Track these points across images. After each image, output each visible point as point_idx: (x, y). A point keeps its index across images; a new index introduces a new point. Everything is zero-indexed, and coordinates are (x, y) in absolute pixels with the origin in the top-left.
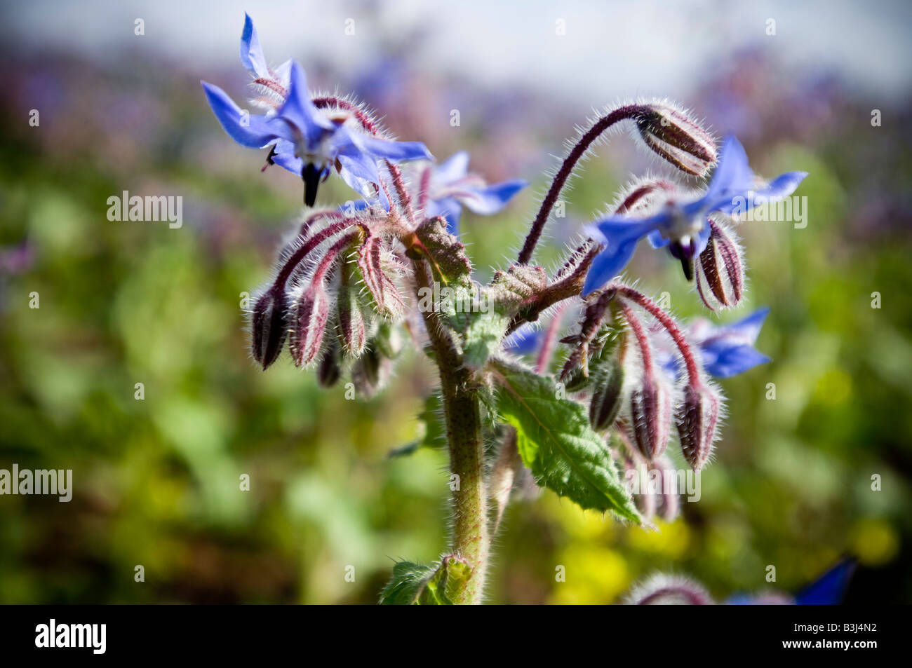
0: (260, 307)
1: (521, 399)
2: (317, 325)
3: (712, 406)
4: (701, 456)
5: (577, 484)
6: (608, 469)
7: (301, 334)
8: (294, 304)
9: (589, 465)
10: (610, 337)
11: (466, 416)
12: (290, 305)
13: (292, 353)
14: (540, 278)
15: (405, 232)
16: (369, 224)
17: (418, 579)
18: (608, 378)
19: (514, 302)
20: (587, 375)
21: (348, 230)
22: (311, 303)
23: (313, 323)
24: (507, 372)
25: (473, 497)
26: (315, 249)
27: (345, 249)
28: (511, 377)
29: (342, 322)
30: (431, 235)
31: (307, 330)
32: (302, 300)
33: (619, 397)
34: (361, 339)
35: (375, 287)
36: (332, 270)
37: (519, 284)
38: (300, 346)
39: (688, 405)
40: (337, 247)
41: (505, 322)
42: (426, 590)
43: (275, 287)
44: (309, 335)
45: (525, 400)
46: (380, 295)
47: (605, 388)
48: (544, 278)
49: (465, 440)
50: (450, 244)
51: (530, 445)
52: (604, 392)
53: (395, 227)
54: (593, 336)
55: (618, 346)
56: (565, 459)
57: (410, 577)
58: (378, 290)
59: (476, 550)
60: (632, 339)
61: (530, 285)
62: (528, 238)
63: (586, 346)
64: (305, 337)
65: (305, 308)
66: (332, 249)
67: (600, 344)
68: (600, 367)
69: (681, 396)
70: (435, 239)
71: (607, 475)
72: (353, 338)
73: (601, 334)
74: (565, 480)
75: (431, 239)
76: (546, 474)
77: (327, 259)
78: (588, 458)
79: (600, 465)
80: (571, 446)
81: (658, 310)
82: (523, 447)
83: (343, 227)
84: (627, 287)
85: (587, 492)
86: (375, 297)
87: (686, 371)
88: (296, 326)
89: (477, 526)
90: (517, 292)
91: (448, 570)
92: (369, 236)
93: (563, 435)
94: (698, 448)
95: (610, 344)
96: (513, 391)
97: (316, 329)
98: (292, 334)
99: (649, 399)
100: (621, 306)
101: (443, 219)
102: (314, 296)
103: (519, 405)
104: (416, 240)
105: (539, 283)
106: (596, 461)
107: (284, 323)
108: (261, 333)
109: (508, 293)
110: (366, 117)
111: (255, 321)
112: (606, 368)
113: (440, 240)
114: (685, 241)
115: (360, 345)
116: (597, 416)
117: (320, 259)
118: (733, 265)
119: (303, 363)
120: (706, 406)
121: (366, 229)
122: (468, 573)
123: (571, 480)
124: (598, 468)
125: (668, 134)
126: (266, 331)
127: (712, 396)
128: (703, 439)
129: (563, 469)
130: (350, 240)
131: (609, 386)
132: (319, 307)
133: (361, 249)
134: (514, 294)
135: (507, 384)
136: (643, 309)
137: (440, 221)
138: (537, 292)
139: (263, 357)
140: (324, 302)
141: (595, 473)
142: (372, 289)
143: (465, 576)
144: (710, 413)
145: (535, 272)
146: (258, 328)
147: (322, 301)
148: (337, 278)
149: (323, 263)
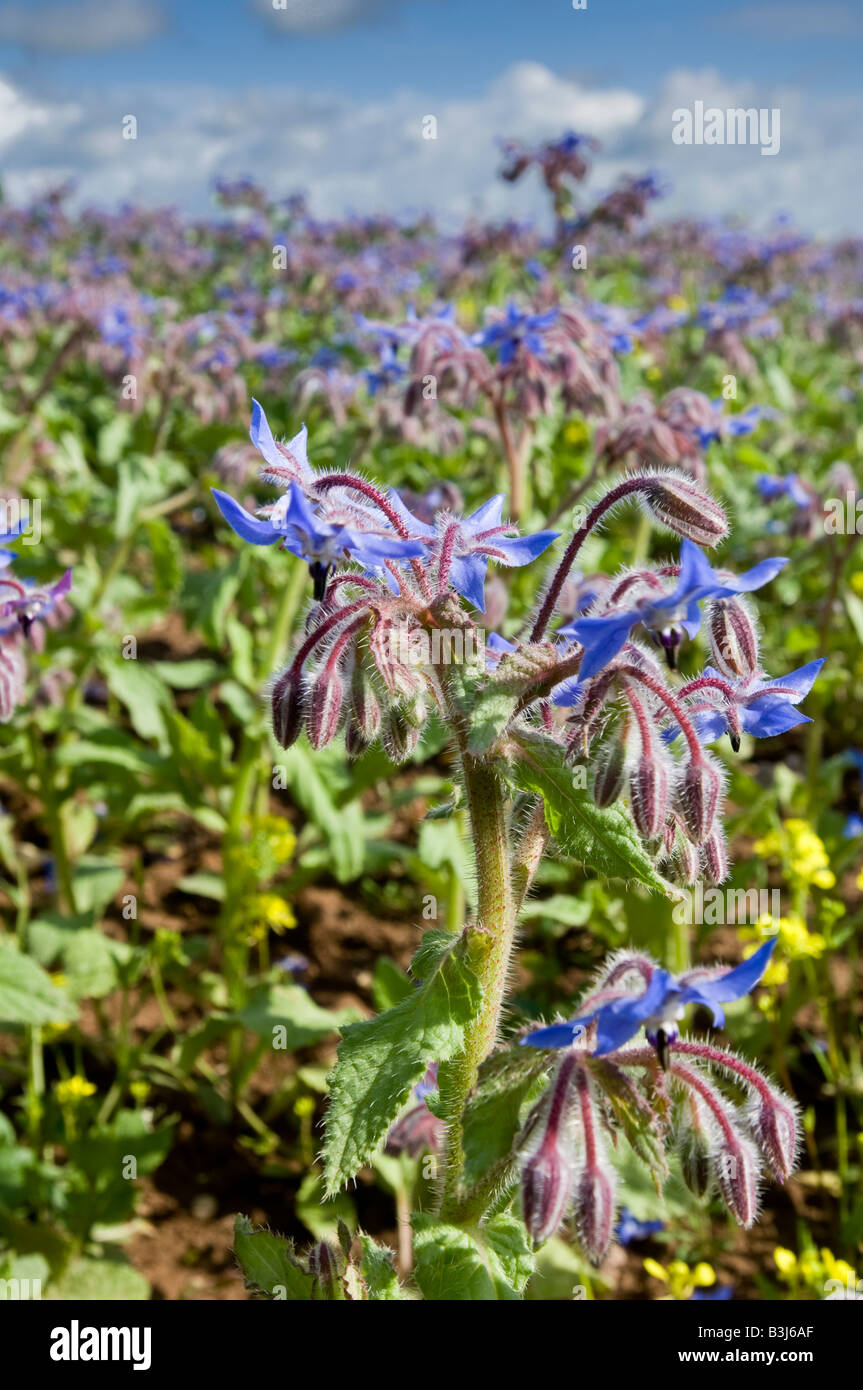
0: (278, 691)
1: (541, 769)
2: (331, 710)
3: (712, 783)
4: (704, 830)
5: (600, 853)
6: (630, 838)
7: (316, 719)
8: (309, 690)
9: (613, 834)
10: (613, 717)
11: (485, 788)
12: (304, 691)
13: (309, 738)
14: (549, 655)
15: (419, 610)
16: (380, 606)
17: (443, 948)
18: (609, 758)
19: (521, 681)
20: (588, 756)
21: (360, 612)
22: (324, 689)
23: (327, 708)
24: (526, 744)
25: (495, 867)
26: (329, 632)
27: (358, 632)
28: (531, 749)
29: (356, 705)
30: (443, 613)
31: (322, 715)
32: (316, 687)
33: (621, 777)
34: (375, 720)
35: (386, 672)
36: (347, 653)
37: (527, 664)
38: (315, 730)
39: (688, 782)
40: (351, 629)
41: (513, 701)
42: (449, 960)
43: (292, 672)
44: (324, 719)
45: (547, 771)
46: (390, 677)
47: (606, 768)
48: (554, 655)
49: (485, 812)
50: (462, 622)
51: (556, 815)
52: (606, 771)
53: (408, 606)
54: (593, 717)
55: (621, 725)
56: (588, 827)
57: (437, 946)
58: (389, 674)
59: (500, 919)
60: (633, 718)
61: (539, 664)
62: (541, 611)
63: (586, 728)
64: (320, 722)
65: (320, 693)
66: (344, 633)
67: (602, 725)
68: (602, 747)
69: (682, 772)
70: (447, 618)
71: (629, 844)
72: (367, 720)
73: (603, 714)
74: (589, 849)
75: (444, 617)
76: (569, 843)
77: (340, 643)
78: (611, 827)
79: (623, 834)
80: (593, 816)
81: (659, 688)
82: (549, 816)
83: (356, 609)
84: (631, 665)
85: (610, 860)
86: (386, 680)
87: (688, 748)
88: (311, 712)
89: (500, 896)
90: (526, 672)
91: (469, 941)
92: (380, 619)
93: (586, 805)
94: (701, 823)
95: (612, 724)
96: (532, 762)
97: (329, 714)
98: (308, 720)
99: (646, 780)
100: (625, 685)
101: (455, 595)
102: (327, 682)
103: (540, 776)
104: (429, 617)
105: (548, 660)
106: (619, 830)
107: (301, 707)
108: (280, 717)
109: (516, 674)
110: (378, 493)
111: (274, 704)
112: (608, 749)
113: (452, 617)
114: (667, 632)
115: (374, 726)
116: (600, 795)
117: (333, 643)
118: (745, 636)
119: (319, 745)
120: (706, 784)
121: (377, 612)
122: (491, 943)
123: (594, 850)
124: (620, 837)
125: (675, 509)
126: (285, 714)
127: (712, 772)
128: (705, 814)
129: (586, 838)
130: (362, 622)
131: (611, 766)
132: (333, 692)
133: (372, 633)
134: (522, 674)
135: (526, 756)
136: (646, 688)
137: (452, 598)
138: (546, 670)
139: (283, 738)
140: (338, 686)
141: (618, 843)
142: (383, 673)
143: (488, 946)
144: (710, 790)
145: (544, 649)
146: (277, 714)
147: (336, 686)
148: (351, 662)
149: (336, 647)
